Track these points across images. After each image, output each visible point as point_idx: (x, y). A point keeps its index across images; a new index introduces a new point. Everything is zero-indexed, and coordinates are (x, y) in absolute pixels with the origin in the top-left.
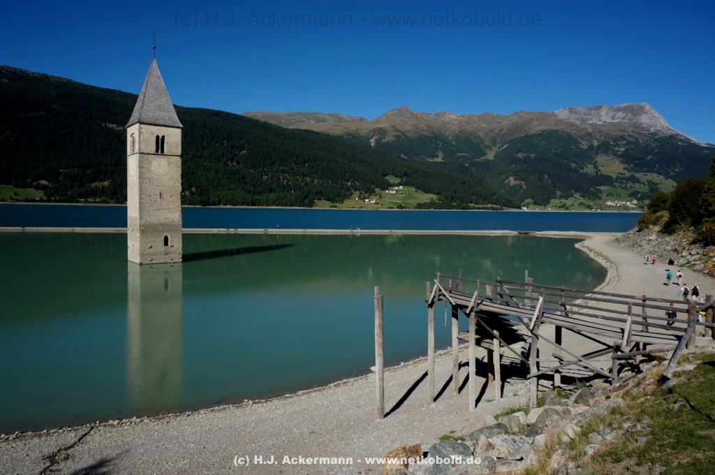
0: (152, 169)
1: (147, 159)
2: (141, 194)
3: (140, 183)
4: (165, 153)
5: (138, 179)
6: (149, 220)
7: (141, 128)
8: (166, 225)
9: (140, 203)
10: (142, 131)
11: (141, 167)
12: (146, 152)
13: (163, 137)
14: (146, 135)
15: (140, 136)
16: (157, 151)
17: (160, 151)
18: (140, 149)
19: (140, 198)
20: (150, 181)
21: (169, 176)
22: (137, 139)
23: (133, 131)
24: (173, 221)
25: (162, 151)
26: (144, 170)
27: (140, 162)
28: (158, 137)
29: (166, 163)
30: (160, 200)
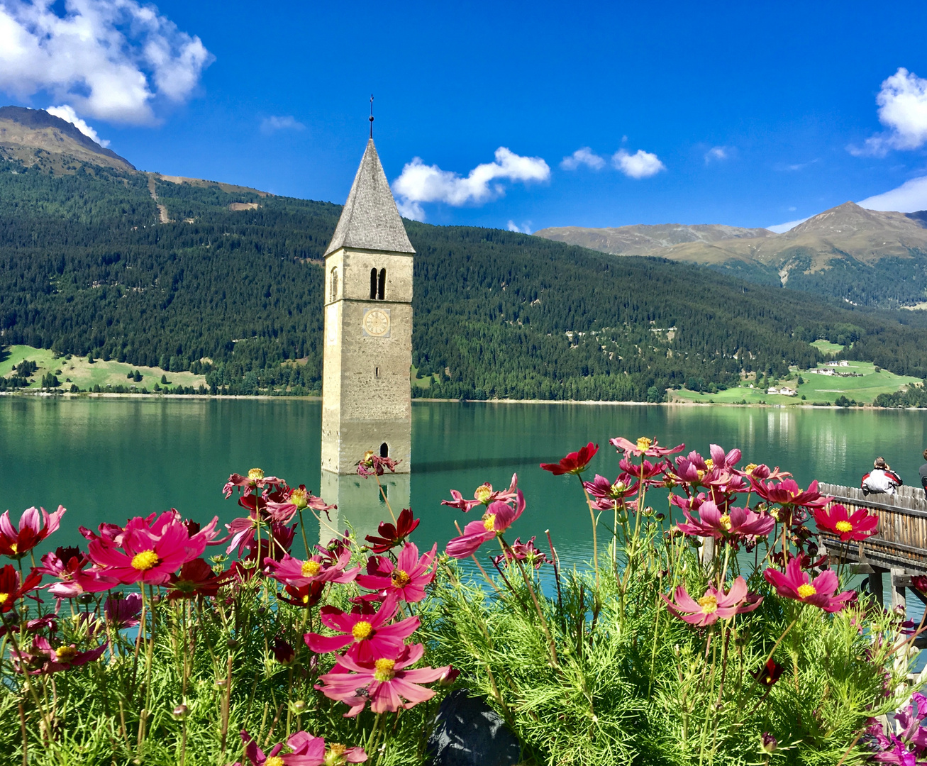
0: (364, 327)
1: (356, 310)
2: (344, 370)
3: (343, 351)
4: (385, 299)
5: (340, 344)
6: (356, 415)
7: (348, 257)
8: (385, 424)
9: (342, 386)
10: (348, 261)
11: (345, 324)
12: (354, 297)
13: (383, 271)
14: (355, 269)
15: (345, 270)
16: (373, 296)
17: (377, 295)
18: (344, 291)
19: (343, 378)
20: (360, 348)
21: (392, 339)
22: (340, 276)
23: (334, 262)
24: (396, 419)
25: (382, 296)
26: (350, 329)
27: (345, 314)
28: (374, 271)
29: (388, 316)
30: (375, 381)
